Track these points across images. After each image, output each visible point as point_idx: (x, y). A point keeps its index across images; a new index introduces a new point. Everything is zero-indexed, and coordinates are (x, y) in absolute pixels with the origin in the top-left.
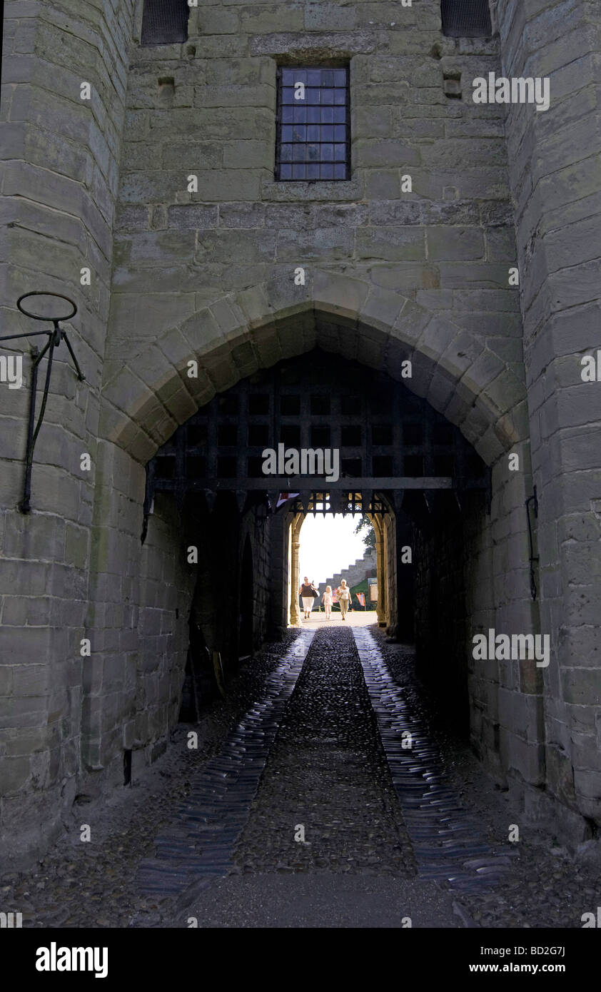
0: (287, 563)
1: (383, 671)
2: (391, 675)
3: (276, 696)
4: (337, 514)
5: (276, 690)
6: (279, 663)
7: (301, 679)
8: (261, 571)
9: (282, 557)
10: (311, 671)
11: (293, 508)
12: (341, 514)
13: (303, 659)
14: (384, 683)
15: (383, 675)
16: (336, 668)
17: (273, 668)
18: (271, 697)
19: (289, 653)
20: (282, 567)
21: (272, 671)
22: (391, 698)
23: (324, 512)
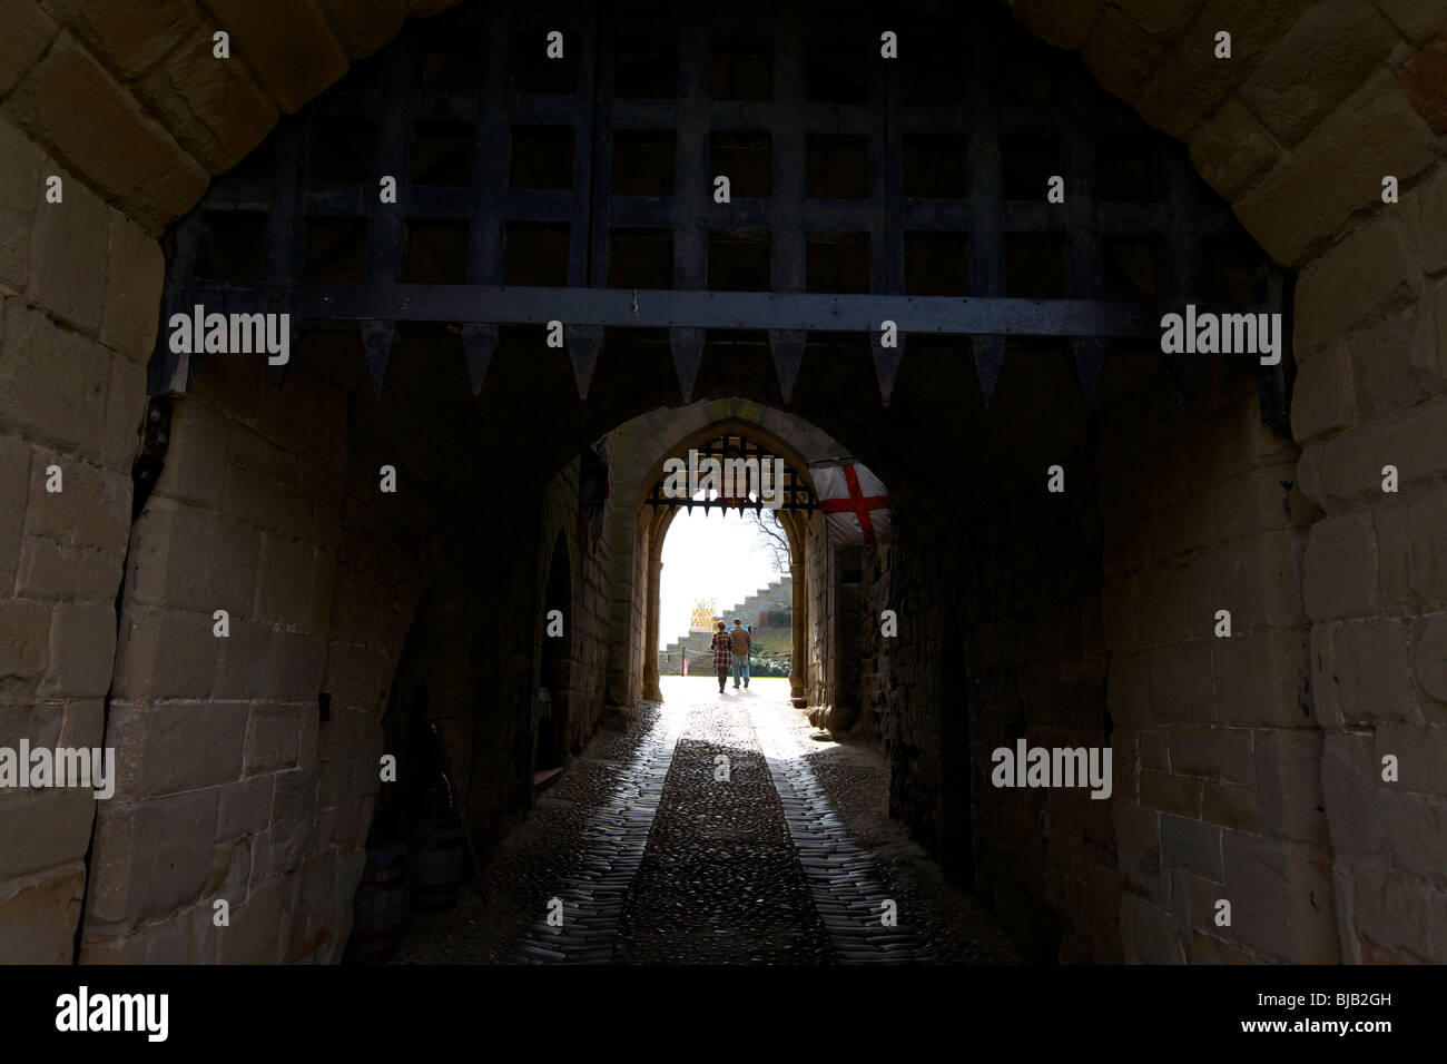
0: (638, 594)
1: (820, 806)
2: (838, 817)
3: (605, 872)
4: (729, 510)
5: (606, 856)
6: (617, 782)
7: (660, 824)
8: (590, 606)
9: (630, 584)
10: (678, 802)
11: (652, 497)
12: (737, 510)
13: (663, 772)
14: (829, 837)
15: (822, 815)
16: (728, 796)
17: (603, 796)
18: (594, 878)
19: (638, 758)
20: (630, 601)
21: (602, 804)
22: (853, 884)
23: (707, 504)
